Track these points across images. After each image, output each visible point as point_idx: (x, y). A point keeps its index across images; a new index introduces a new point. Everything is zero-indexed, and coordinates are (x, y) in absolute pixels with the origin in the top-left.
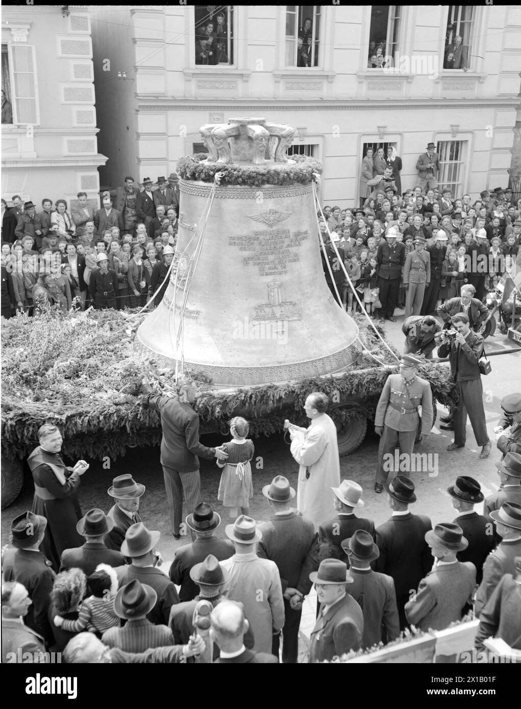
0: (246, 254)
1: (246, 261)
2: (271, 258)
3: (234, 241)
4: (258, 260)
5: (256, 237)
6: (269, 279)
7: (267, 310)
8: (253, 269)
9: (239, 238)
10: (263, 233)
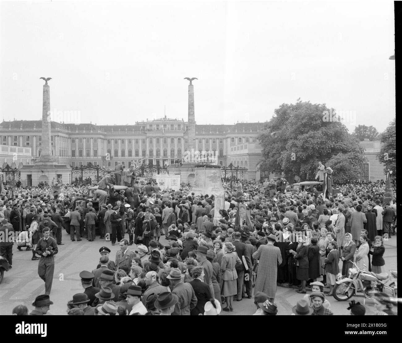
0: (210, 179)
1: (210, 180)
2: (214, 180)
3: (208, 177)
4: (212, 180)
5: (212, 176)
6: (214, 184)
7: (214, 189)
8: (211, 182)
9: (209, 177)
10: (213, 176)
